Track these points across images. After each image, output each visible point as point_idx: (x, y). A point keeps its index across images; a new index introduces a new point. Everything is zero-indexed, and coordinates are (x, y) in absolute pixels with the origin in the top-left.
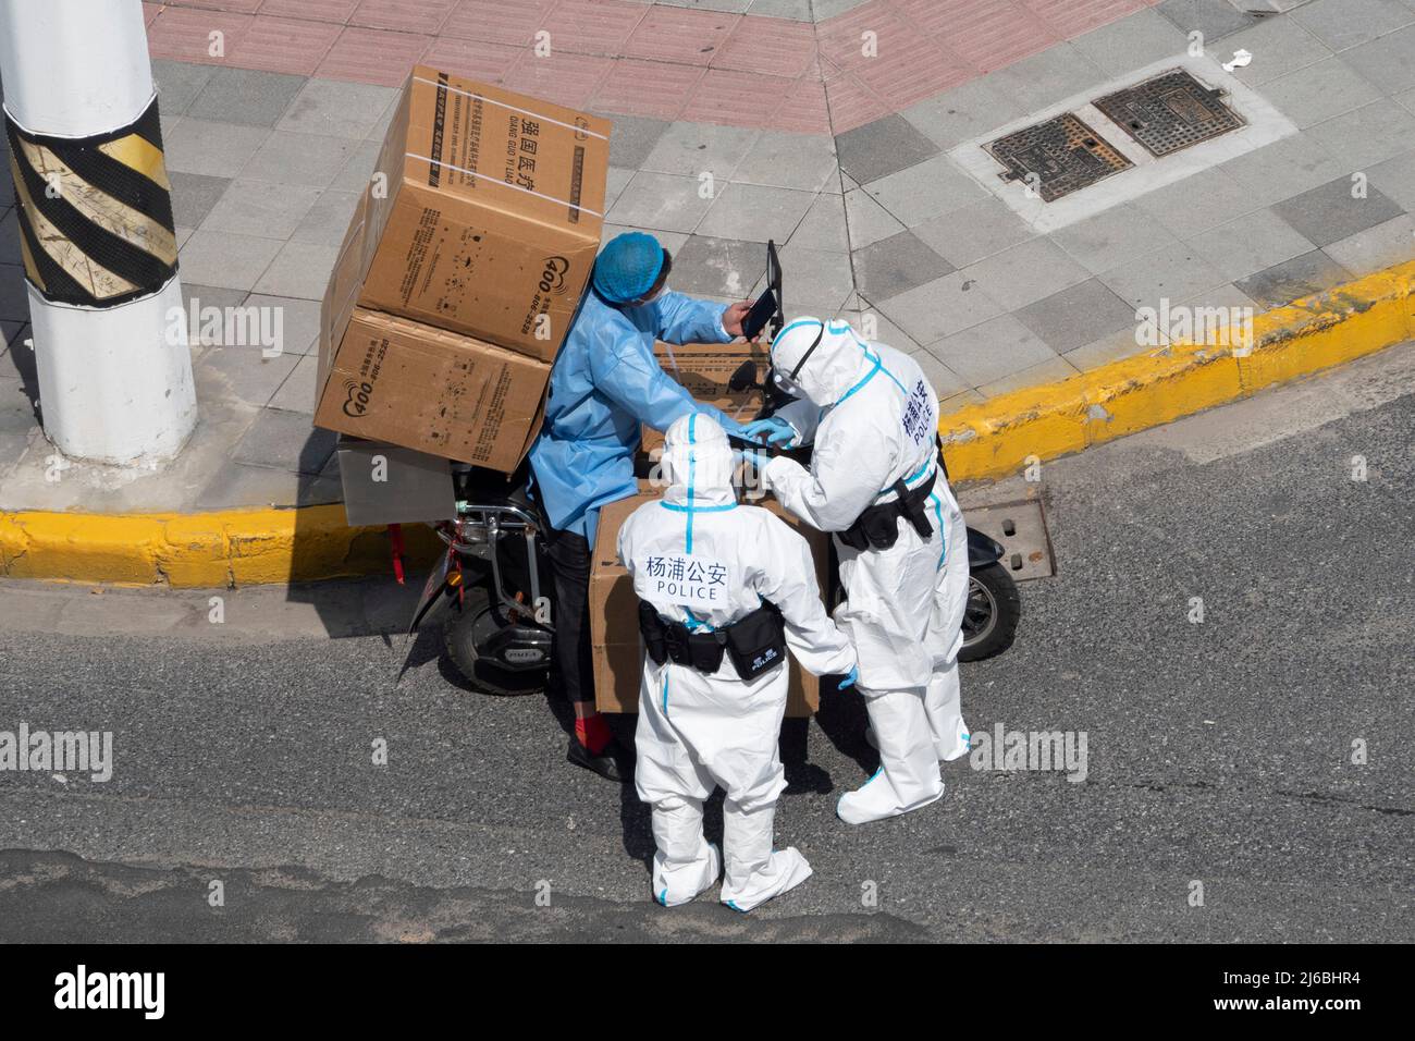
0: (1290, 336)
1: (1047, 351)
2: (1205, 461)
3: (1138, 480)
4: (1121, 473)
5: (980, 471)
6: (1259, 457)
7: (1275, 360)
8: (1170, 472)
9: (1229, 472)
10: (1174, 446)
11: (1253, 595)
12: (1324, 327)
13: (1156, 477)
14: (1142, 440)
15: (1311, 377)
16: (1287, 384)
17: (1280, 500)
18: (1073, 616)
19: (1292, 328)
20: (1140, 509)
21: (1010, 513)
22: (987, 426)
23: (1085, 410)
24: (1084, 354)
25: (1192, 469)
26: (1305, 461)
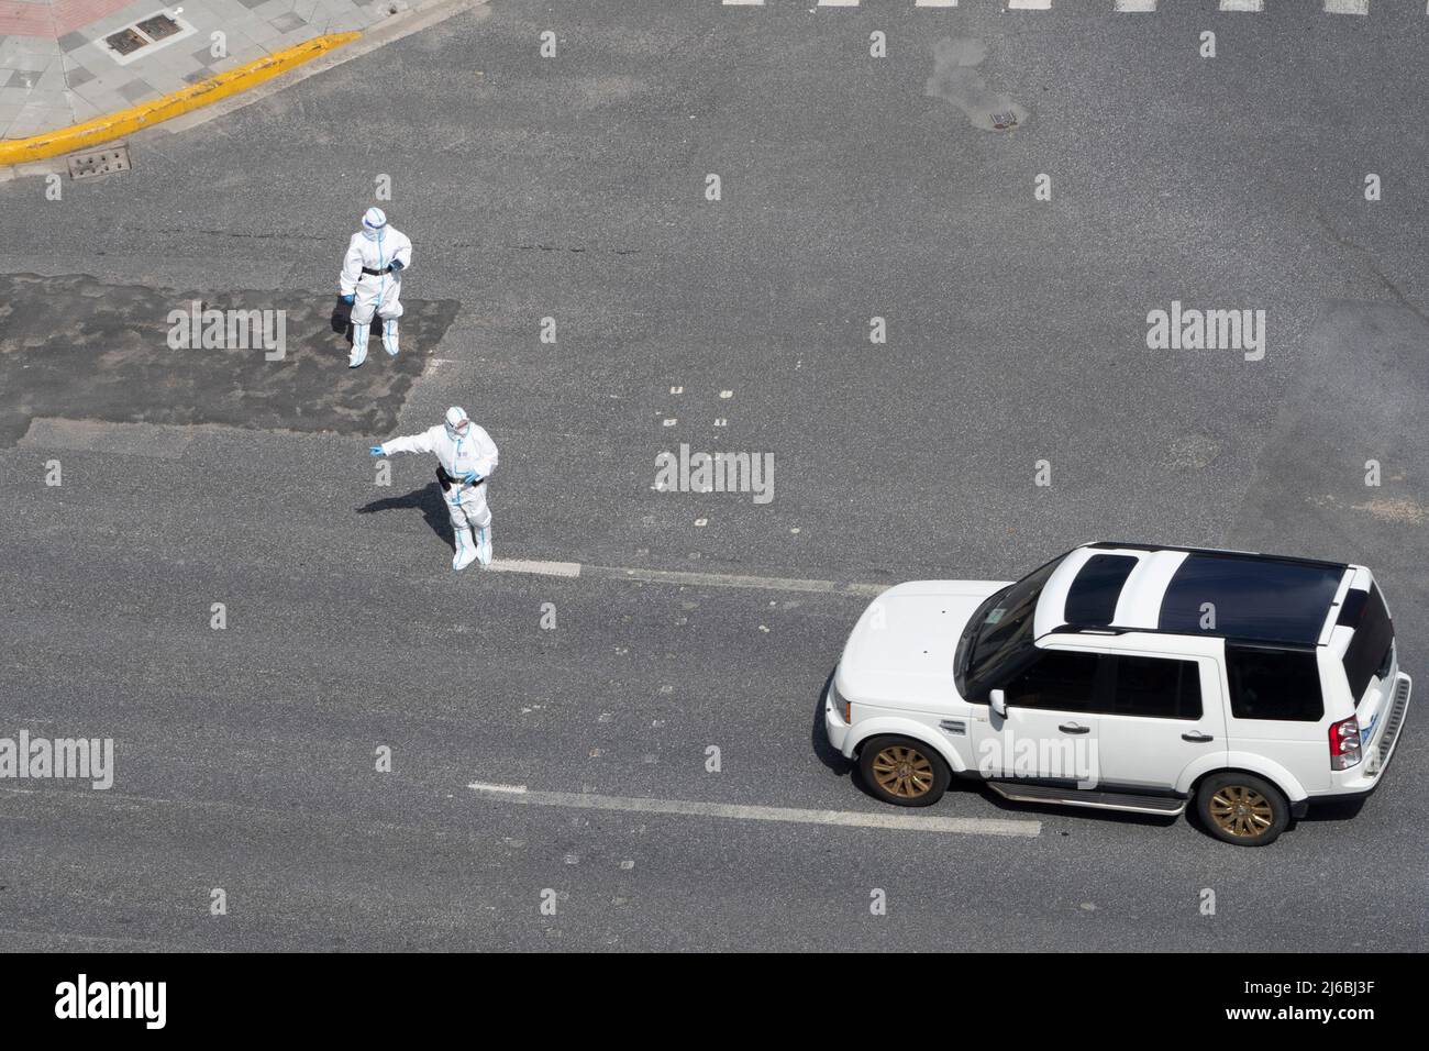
0: (199, 94)
1: (125, 101)
2: (175, 132)
3: (155, 139)
4: (150, 137)
5: (106, 138)
6: (191, 130)
7: (193, 101)
8: (165, 136)
9: (182, 136)
10: (165, 128)
11: (191, 172)
12: (209, 90)
13: (161, 138)
14: (155, 127)
15: (205, 105)
16: (198, 108)
17: (198, 144)
18: (137, 181)
19: (199, 90)
20: (156, 148)
21: (117, 151)
22: (109, 125)
23: (138, 118)
24: (137, 101)
25: (171, 135)
26: (205, 131)
